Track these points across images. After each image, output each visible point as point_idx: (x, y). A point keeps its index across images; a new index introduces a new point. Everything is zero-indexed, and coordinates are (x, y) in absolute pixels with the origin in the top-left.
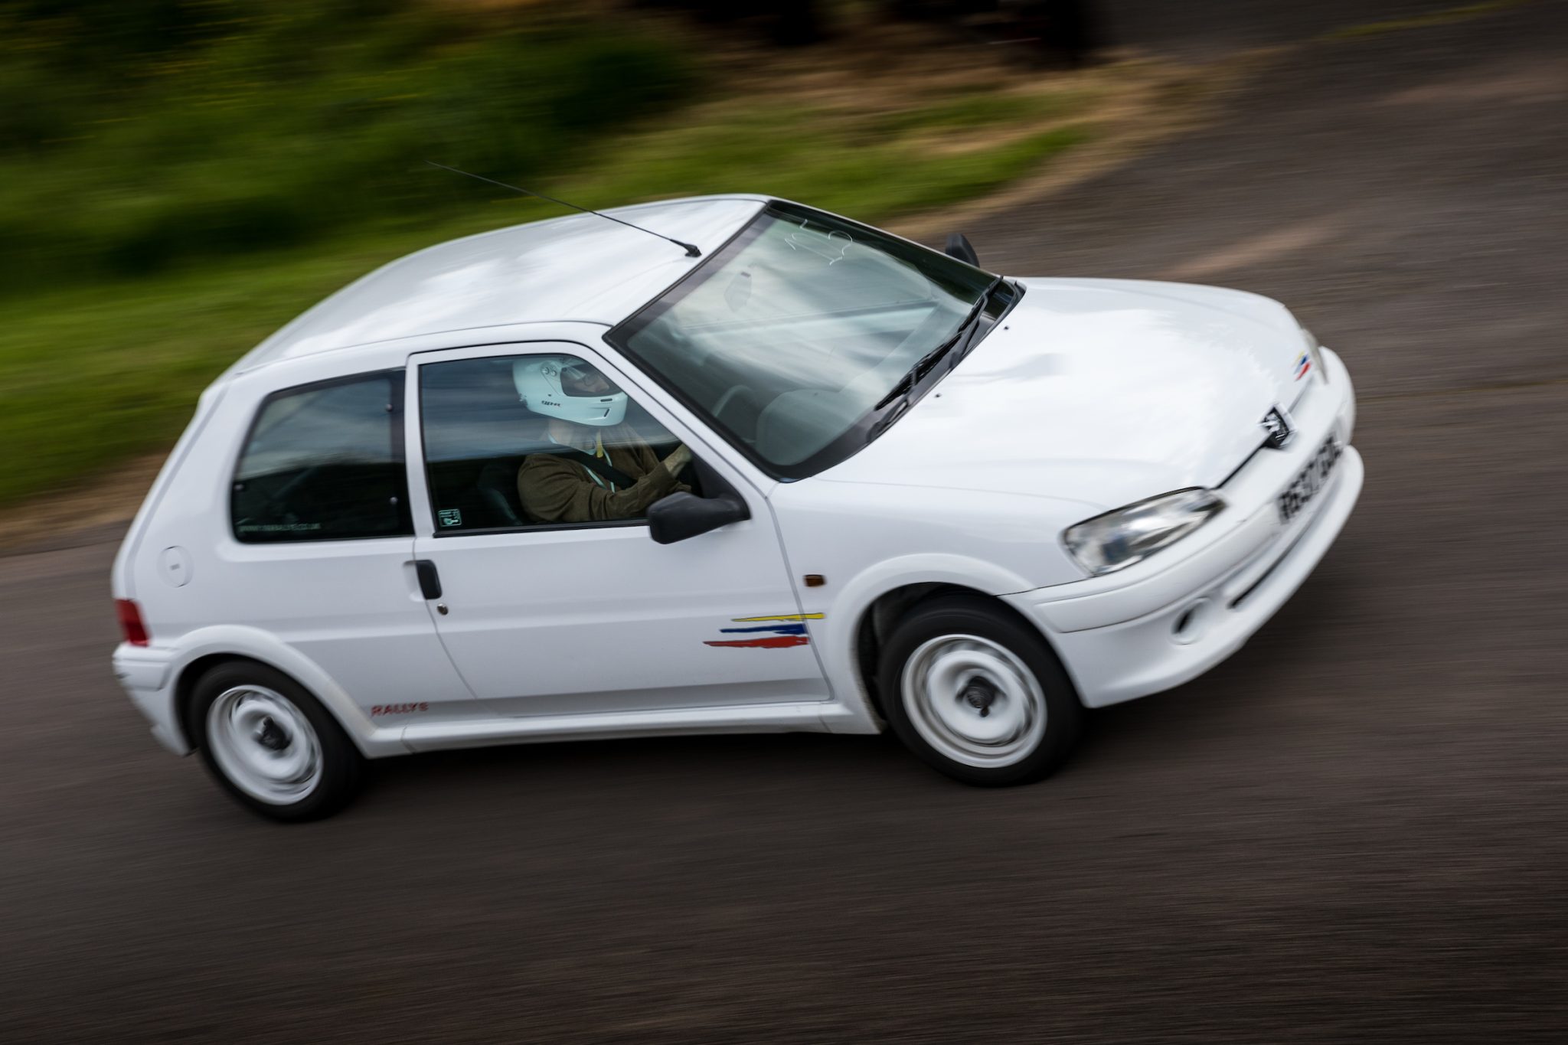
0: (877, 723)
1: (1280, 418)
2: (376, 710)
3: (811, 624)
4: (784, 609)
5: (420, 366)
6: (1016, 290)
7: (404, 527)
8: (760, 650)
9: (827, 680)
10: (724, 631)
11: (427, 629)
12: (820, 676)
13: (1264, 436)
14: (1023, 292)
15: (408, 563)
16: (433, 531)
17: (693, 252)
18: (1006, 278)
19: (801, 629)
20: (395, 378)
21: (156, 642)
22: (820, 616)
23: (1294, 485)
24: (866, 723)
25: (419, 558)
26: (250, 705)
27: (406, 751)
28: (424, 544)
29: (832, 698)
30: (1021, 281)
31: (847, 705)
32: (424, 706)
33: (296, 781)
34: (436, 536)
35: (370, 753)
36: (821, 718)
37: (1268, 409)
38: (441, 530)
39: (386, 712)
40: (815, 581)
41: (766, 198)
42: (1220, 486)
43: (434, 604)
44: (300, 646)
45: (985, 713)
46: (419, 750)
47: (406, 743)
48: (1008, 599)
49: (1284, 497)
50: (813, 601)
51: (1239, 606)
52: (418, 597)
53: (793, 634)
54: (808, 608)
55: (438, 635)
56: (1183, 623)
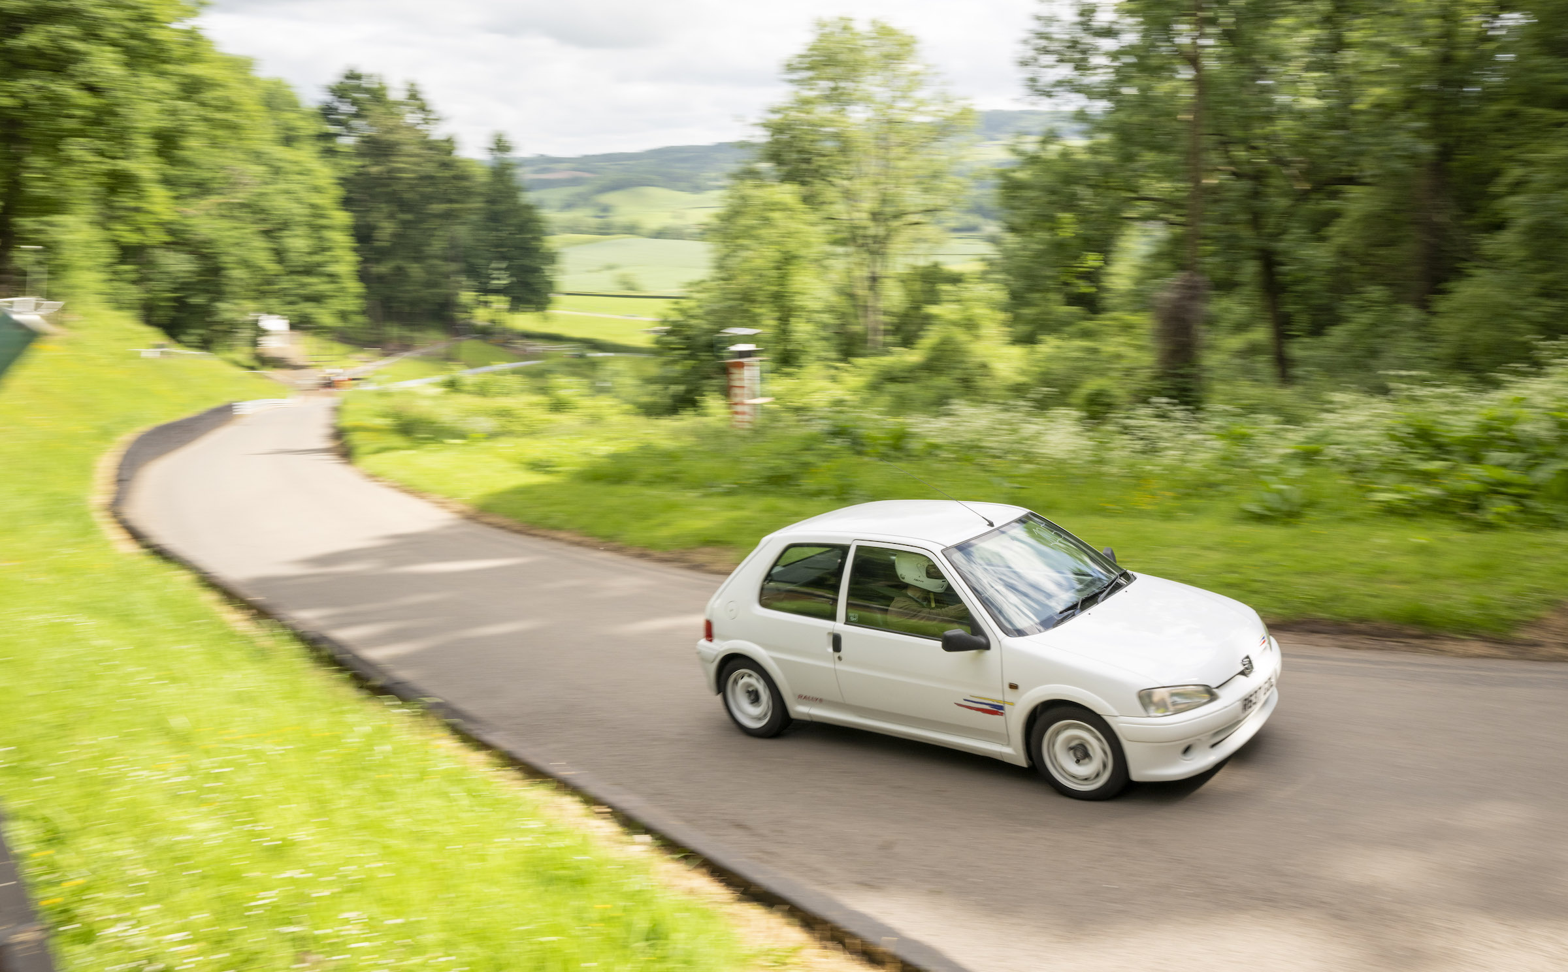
0: (1028, 763)
1: (1250, 662)
2: (800, 697)
3: (1007, 707)
4: (996, 697)
5: (857, 546)
6: (1132, 577)
7: (832, 617)
8: (980, 713)
9: (1008, 736)
10: (965, 700)
11: (831, 665)
12: (1005, 732)
13: (1241, 668)
14: (1135, 578)
15: (829, 633)
16: (844, 621)
17: (991, 524)
18: (1128, 571)
19: (1001, 708)
20: (844, 549)
21: (716, 641)
22: (1012, 704)
23: (1251, 696)
24: (1021, 760)
25: (835, 632)
26: (746, 679)
27: (808, 719)
28: (839, 626)
29: (1008, 745)
30: (1135, 574)
31: (1015, 750)
32: (821, 700)
33: (759, 719)
34: (845, 624)
35: (793, 715)
36: (1001, 753)
37: (1245, 656)
38: (848, 621)
39: (804, 698)
40: (1013, 687)
41: (1029, 511)
42: (1217, 688)
43: (837, 655)
44: (773, 658)
45: (1078, 761)
46: (815, 719)
47: (809, 715)
48: (1106, 718)
49: (1246, 700)
50: (1010, 696)
51: (1215, 748)
52: (831, 650)
53: (996, 709)
54: (1007, 699)
55: (835, 670)
56: (1187, 750)
